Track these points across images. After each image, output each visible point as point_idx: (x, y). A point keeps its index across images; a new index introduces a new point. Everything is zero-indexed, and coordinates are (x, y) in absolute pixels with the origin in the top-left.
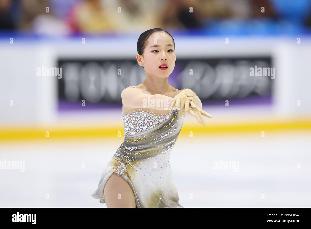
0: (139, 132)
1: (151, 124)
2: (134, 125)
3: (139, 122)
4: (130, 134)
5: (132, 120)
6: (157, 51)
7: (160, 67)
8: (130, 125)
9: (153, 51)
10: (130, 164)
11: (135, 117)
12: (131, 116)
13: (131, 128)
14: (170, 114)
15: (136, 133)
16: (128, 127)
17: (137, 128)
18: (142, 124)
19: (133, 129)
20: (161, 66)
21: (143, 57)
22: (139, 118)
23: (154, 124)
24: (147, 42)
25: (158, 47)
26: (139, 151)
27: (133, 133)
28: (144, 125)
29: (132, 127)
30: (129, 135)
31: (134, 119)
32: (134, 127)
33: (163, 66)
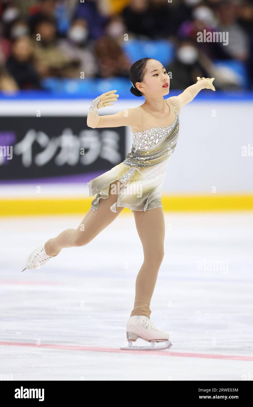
0: (152, 146)
1: (161, 136)
2: (147, 141)
3: (151, 138)
4: (144, 148)
5: (145, 137)
6: (157, 75)
7: (163, 87)
8: (143, 141)
9: (154, 75)
10: (139, 171)
11: (147, 134)
12: (143, 133)
13: (145, 144)
14: (174, 123)
15: (149, 147)
16: (142, 143)
17: (150, 143)
18: (154, 138)
19: (147, 144)
20: (164, 85)
21: (145, 83)
22: (150, 135)
23: (163, 135)
24: (146, 69)
25: (157, 71)
26: (150, 160)
27: (146, 148)
28: (156, 139)
29: (146, 142)
30: (143, 150)
31: (146, 136)
32: (147, 142)
33: (165, 86)
